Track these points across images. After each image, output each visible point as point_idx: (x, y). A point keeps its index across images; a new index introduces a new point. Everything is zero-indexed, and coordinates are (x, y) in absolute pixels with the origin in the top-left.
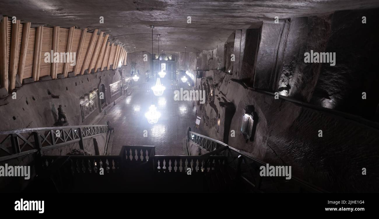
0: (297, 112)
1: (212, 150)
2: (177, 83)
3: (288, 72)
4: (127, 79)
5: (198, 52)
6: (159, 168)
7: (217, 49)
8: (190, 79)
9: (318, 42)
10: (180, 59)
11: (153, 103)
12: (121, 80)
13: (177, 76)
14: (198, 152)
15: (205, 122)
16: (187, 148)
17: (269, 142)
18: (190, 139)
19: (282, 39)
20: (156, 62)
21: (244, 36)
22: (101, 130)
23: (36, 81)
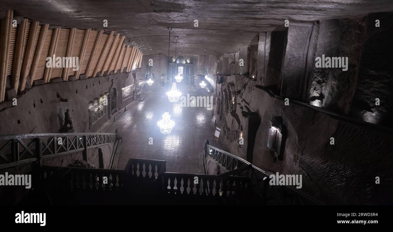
0: (333, 126)
1: (233, 169)
2: (195, 88)
3: (320, 79)
4: (140, 83)
5: (218, 55)
6: (169, 188)
7: (239, 52)
8: (209, 85)
9: (352, 46)
10: (199, 62)
11: (166, 111)
12: (134, 84)
13: (195, 81)
14: (216, 170)
15: (225, 135)
16: (204, 165)
17: (302, 162)
18: (207, 154)
19: (311, 42)
20: (173, 65)
21: (268, 38)
22: (108, 140)
23: (47, 83)
